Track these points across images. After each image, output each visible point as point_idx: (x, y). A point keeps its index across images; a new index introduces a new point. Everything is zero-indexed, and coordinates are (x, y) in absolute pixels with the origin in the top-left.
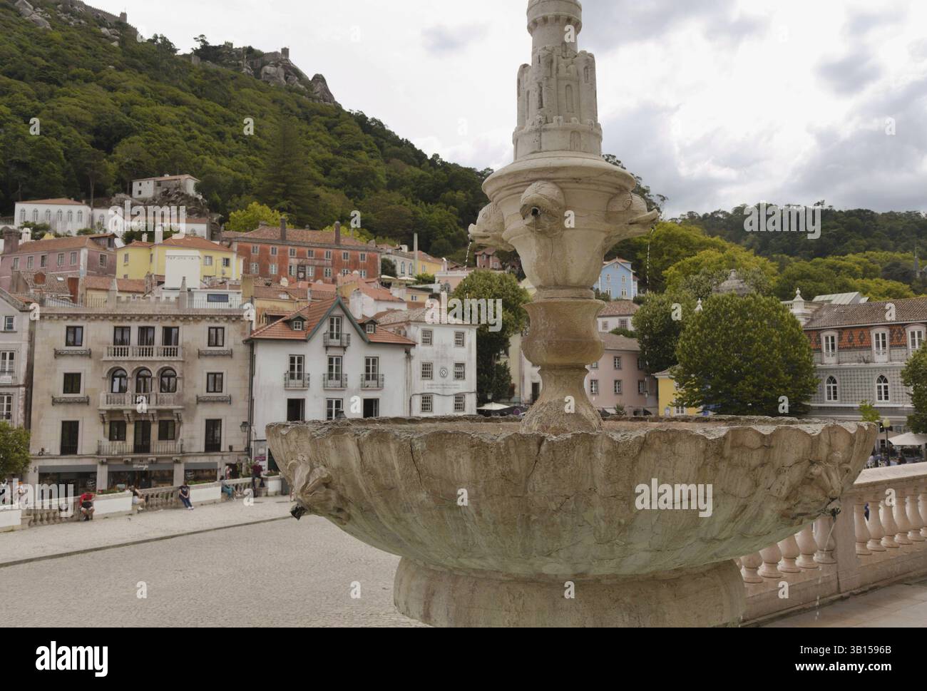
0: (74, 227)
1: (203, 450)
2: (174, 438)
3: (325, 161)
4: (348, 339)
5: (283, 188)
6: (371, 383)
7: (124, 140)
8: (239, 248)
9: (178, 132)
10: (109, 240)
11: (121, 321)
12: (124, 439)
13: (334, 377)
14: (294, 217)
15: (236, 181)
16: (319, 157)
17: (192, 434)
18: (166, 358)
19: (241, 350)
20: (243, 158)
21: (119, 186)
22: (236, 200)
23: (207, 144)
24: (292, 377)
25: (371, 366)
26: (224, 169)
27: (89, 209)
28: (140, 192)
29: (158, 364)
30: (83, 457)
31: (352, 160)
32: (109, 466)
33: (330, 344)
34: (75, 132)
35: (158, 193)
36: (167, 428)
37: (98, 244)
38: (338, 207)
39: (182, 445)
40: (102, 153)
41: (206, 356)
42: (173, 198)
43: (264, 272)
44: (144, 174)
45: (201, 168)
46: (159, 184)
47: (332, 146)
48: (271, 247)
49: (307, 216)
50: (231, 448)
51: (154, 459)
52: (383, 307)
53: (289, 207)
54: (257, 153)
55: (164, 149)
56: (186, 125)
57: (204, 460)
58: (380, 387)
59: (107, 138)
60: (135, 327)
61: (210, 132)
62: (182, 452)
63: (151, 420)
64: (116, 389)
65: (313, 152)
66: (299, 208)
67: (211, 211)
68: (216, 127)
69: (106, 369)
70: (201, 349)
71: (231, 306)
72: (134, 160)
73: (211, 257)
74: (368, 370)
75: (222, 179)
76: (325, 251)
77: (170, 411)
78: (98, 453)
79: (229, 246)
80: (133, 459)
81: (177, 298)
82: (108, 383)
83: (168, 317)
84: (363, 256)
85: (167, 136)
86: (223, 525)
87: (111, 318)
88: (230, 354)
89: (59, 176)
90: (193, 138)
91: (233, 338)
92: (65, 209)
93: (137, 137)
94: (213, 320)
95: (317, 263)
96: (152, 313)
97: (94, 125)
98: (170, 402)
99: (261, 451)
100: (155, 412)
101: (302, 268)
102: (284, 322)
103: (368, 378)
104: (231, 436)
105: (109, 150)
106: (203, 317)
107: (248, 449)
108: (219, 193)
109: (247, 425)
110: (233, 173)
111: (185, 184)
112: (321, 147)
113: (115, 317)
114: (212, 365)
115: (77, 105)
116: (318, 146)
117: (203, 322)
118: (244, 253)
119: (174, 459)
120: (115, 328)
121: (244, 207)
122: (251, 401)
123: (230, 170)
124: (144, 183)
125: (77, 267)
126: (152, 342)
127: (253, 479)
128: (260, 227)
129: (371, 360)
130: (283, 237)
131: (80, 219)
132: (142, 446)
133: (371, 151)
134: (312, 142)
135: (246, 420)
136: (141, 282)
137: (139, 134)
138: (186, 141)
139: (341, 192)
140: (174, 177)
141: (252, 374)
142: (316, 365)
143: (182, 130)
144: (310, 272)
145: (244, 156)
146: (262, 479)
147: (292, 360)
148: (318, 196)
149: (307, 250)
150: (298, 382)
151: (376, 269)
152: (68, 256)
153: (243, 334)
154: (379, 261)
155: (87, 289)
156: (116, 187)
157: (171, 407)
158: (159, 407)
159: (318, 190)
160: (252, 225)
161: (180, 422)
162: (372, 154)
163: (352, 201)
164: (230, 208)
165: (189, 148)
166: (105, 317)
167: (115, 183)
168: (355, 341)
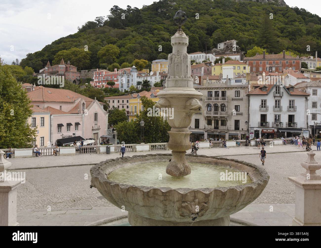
0: (201, 60)
1: (234, 129)
2: (225, 125)
3: (281, 28)
4: (283, 94)
5: (265, 40)
6: (291, 109)
7: (215, 31)
8: (249, 63)
9: (231, 26)
10: (210, 64)
11: (210, 89)
12: (211, 125)
13: (277, 107)
14: (269, 50)
15: (250, 40)
16: (280, 27)
17: (231, 124)
18: (222, 101)
19: (245, 98)
20: (252, 31)
21: (214, 46)
22: (249, 46)
23: (240, 28)
24: (262, 107)
25: (291, 103)
26: (246, 36)
27: (205, 54)
28: (220, 47)
29: (220, 103)
30: (200, 129)
31: (292, 26)
32: (208, 132)
33: (276, 96)
34: (202, 31)
35: (225, 47)
36: (223, 122)
37: (207, 65)
38: (286, 44)
39: (228, 128)
40: (209, 36)
41: (234, 100)
42: (229, 48)
43: (257, 70)
44: (221, 41)
45: (238, 37)
46: (225, 44)
47: (285, 22)
48: (260, 61)
49: (274, 49)
50: (242, 129)
51: (220, 131)
52: (300, 81)
53: (267, 46)
54: (257, 29)
55: (227, 32)
56: (234, 23)
57: (234, 132)
58: (295, 111)
59: (210, 31)
60: (213, 91)
61: (241, 24)
62: (228, 130)
63: (219, 119)
64: (209, 110)
65: (277, 25)
66: (271, 47)
67: (241, 51)
68: (243, 22)
69: (206, 104)
70: (233, 98)
71: (242, 83)
72: (218, 37)
73: (239, 67)
74: (290, 104)
75: (245, 39)
76: (279, 61)
77: (224, 117)
78: (205, 128)
79: (246, 63)
80: (214, 131)
81: (226, 82)
82: (207, 108)
83: (223, 88)
84: (294, 62)
85: (228, 27)
86: (234, 154)
87: (207, 89)
88: (242, 99)
89: (197, 45)
90: (236, 27)
91: (243, 94)
92: (199, 55)
93: (219, 30)
94: (236, 89)
95: (276, 66)
96: (218, 87)
97: (206, 28)
98: (224, 114)
99: (252, 131)
100: (219, 117)
101: (271, 68)
102: (260, 88)
103: (290, 107)
104: (242, 125)
105: (211, 35)
106: (233, 88)
107: (248, 130)
108: (244, 44)
109: (247, 122)
110: (248, 37)
111: (233, 43)
112: (280, 23)
113: (208, 88)
114: (236, 103)
115: (202, 22)
116: (279, 23)
117: (234, 89)
118: (251, 65)
119: (226, 132)
120: (208, 92)
121: (252, 48)
122: (249, 115)
123: (248, 36)
124: (221, 44)
125: (201, 73)
126: (218, 96)
127: (246, 140)
128: (257, 55)
129: (291, 101)
130: (264, 58)
131: (203, 58)
132: (216, 128)
133: (300, 21)
134: (277, 21)
135: (247, 120)
136: (218, 76)
137: (219, 29)
138: (234, 28)
139: (288, 39)
140: (230, 41)
141: (249, 106)
142: (271, 103)
143: (232, 25)
144: (274, 69)
145: (252, 30)
146: (249, 140)
147: (262, 101)
148: (279, 41)
149: (272, 61)
150: (264, 109)
151: (299, 66)
152: (199, 69)
153: (246, 93)
154: (300, 63)
155: (203, 79)
156: (213, 47)
157: (224, 116)
158: (221, 116)
159: (279, 39)
160: (254, 54)
161: (227, 121)
162: (300, 22)
163: (292, 41)
164: (248, 49)
165: (235, 31)
166: (205, 88)
167: (213, 45)
168: (285, 94)
